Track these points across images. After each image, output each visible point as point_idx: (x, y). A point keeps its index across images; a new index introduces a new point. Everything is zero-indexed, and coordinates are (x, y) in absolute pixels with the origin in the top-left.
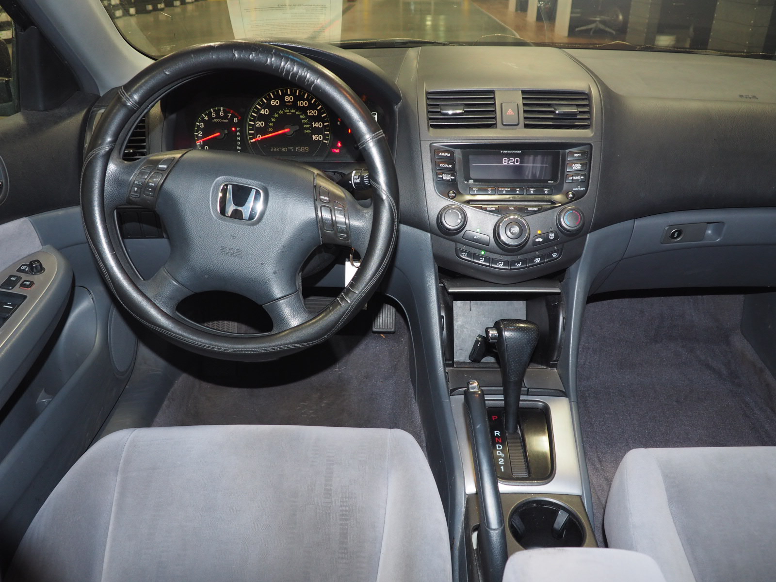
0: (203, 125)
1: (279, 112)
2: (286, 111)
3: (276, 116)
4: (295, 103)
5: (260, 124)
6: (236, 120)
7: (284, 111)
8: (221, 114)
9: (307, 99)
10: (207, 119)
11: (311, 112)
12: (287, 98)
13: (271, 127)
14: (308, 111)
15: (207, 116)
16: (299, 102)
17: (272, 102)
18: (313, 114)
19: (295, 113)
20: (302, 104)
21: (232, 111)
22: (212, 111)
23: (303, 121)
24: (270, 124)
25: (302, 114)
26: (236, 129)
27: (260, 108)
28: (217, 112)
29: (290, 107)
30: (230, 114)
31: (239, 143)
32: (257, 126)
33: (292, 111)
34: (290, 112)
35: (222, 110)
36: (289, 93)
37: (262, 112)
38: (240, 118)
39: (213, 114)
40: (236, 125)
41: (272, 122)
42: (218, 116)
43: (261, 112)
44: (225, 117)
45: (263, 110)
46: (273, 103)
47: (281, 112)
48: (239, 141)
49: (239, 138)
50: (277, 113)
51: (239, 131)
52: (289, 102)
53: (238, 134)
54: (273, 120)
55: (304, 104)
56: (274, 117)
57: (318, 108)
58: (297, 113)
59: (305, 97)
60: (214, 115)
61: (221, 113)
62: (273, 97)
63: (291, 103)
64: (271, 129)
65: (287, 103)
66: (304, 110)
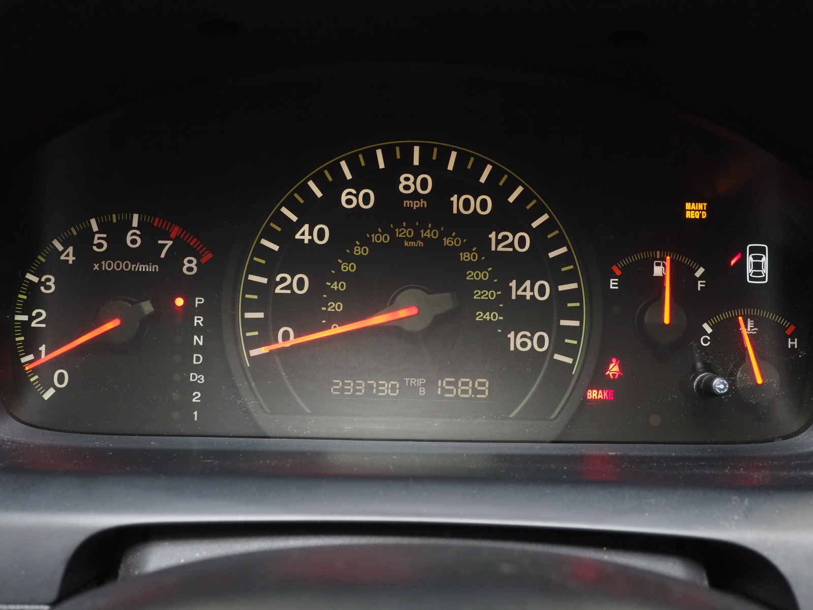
0: (51, 284)
1: (374, 238)
2: (403, 233)
3: (359, 251)
4: (440, 198)
5: (292, 283)
6: (190, 265)
7: (392, 234)
8: (133, 240)
9: (490, 188)
10: (71, 259)
11: (505, 238)
12: (407, 183)
13: (336, 296)
14: (492, 236)
15: (70, 249)
16: (454, 198)
17: (344, 198)
18: (511, 245)
19: (440, 240)
20: (467, 204)
21: (175, 231)
22: (95, 228)
23: (471, 275)
24: (335, 286)
25: (466, 248)
26: (189, 302)
27: (294, 218)
28: (116, 234)
29: (417, 219)
30: (170, 243)
31: (197, 359)
32: (278, 290)
33: (428, 234)
34: (417, 237)
35: (135, 223)
36: (416, 162)
37: (304, 234)
38: (208, 257)
39: (96, 241)
40: (189, 288)
41: (341, 276)
42: (118, 249)
43: (298, 236)
44: (148, 252)
45: (306, 227)
46: (349, 202)
47: (380, 238)
48: (198, 349)
49: (198, 340)
50: (366, 242)
51: (201, 310)
52: (415, 196)
53: (198, 321)
54: (346, 267)
55: (475, 205)
56: (350, 258)
57: (535, 225)
58: (447, 241)
59: (483, 180)
60: (100, 246)
61: (129, 238)
62: (349, 176)
63: (423, 203)
64: (335, 307)
65: (407, 203)
66: (474, 230)
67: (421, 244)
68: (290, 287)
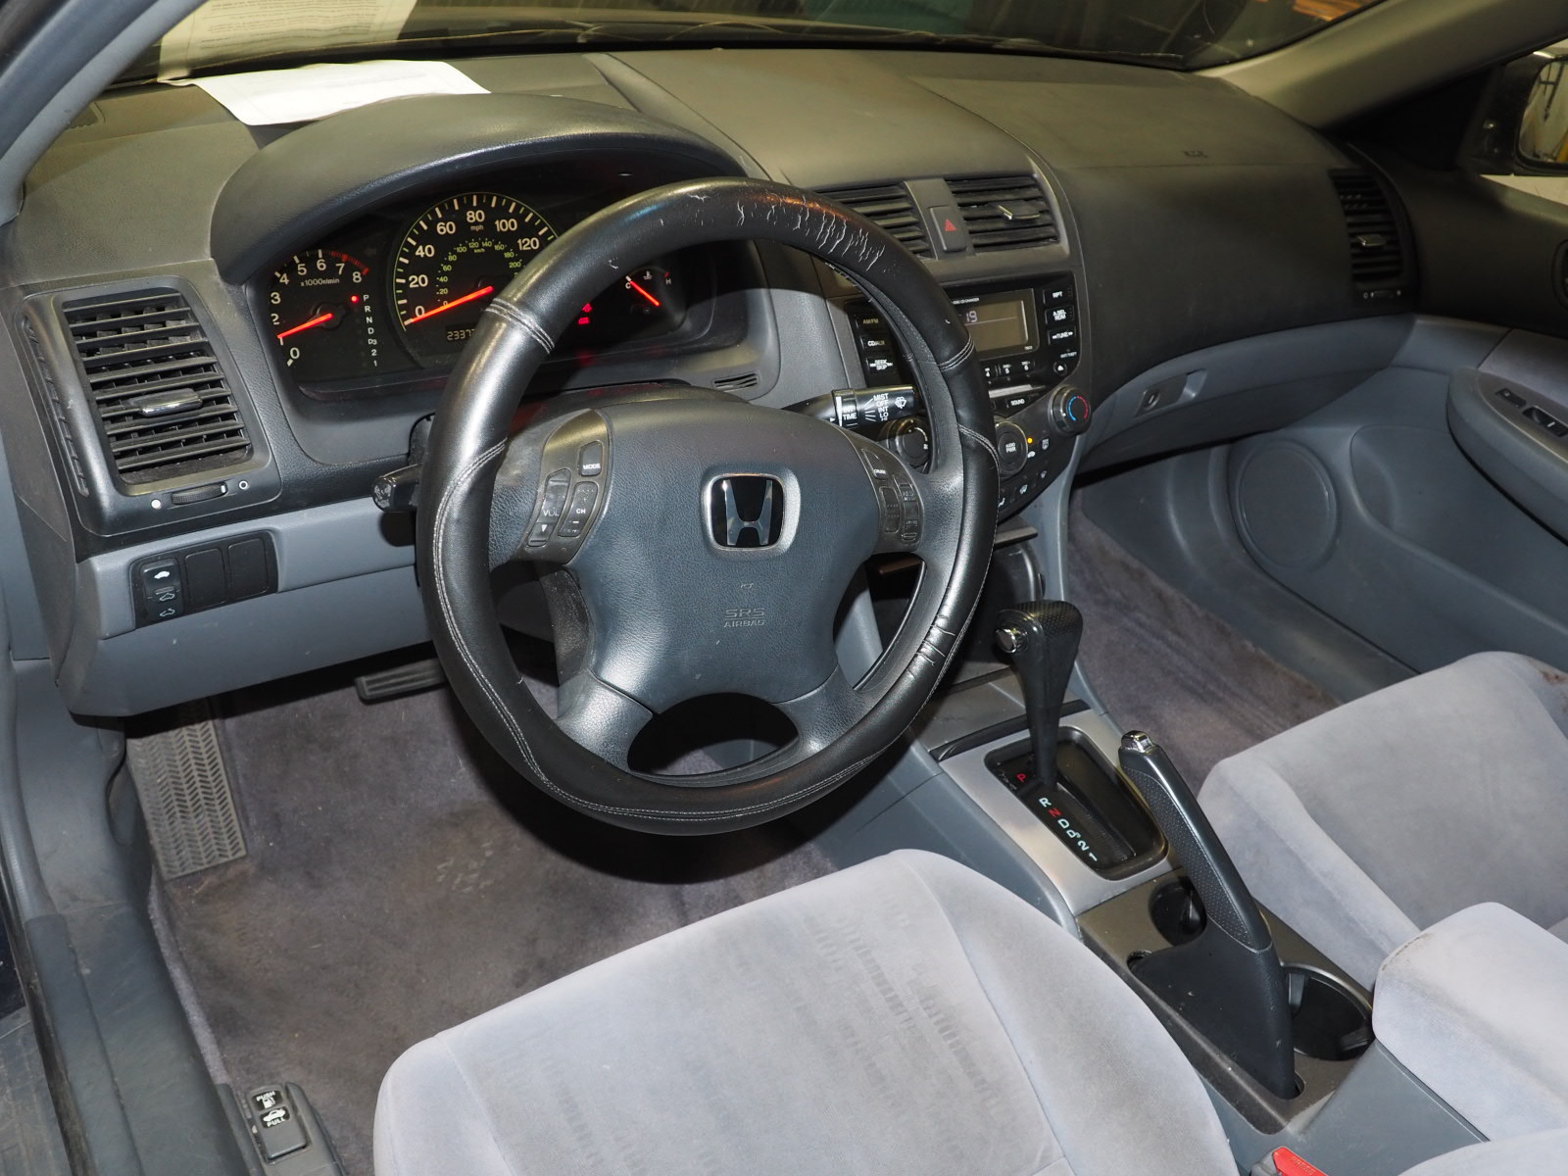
0: (278, 297)
1: (458, 250)
2: (473, 245)
3: (452, 258)
4: (489, 224)
5: (418, 281)
6: (357, 277)
7: (468, 247)
8: (321, 265)
9: (515, 215)
10: (286, 281)
11: (526, 242)
12: (472, 216)
13: (443, 285)
14: (519, 241)
15: (285, 275)
16: (497, 222)
17: (439, 229)
18: (529, 246)
19: (493, 247)
20: (504, 224)
21: (345, 257)
22: (297, 261)
23: (512, 265)
24: (442, 280)
25: (507, 250)
26: (360, 298)
27: (414, 243)
28: (310, 263)
29: (479, 236)
30: (343, 265)
31: (371, 331)
32: (411, 286)
33: (486, 244)
34: (481, 247)
35: (320, 256)
36: (475, 204)
37: (420, 252)
38: (366, 271)
39: (299, 269)
40: (359, 290)
41: (444, 274)
42: (313, 273)
43: (417, 253)
44: (331, 272)
45: (421, 248)
46: (442, 230)
47: (461, 249)
48: (370, 325)
49: (369, 320)
50: (455, 253)
51: (368, 303)
52: (476, 223)
53: (367, 309)
54: (447, 268)
55: (508, 225)
56: (447, 263)
57: (541, 233)
58: (497, 247)
59: (511, 211)
60: (302, 271)
61: (318, 265)
62: (440, 216)
63: (481, 227)
64: (444, 291)
65: (473, 228)
66: (510, 238)
67: (483, 250)
68: (417, 283)
